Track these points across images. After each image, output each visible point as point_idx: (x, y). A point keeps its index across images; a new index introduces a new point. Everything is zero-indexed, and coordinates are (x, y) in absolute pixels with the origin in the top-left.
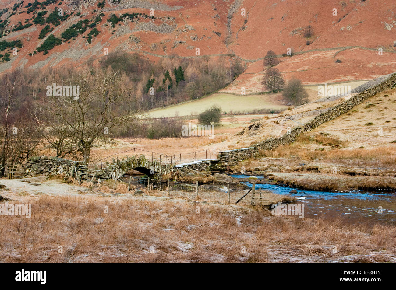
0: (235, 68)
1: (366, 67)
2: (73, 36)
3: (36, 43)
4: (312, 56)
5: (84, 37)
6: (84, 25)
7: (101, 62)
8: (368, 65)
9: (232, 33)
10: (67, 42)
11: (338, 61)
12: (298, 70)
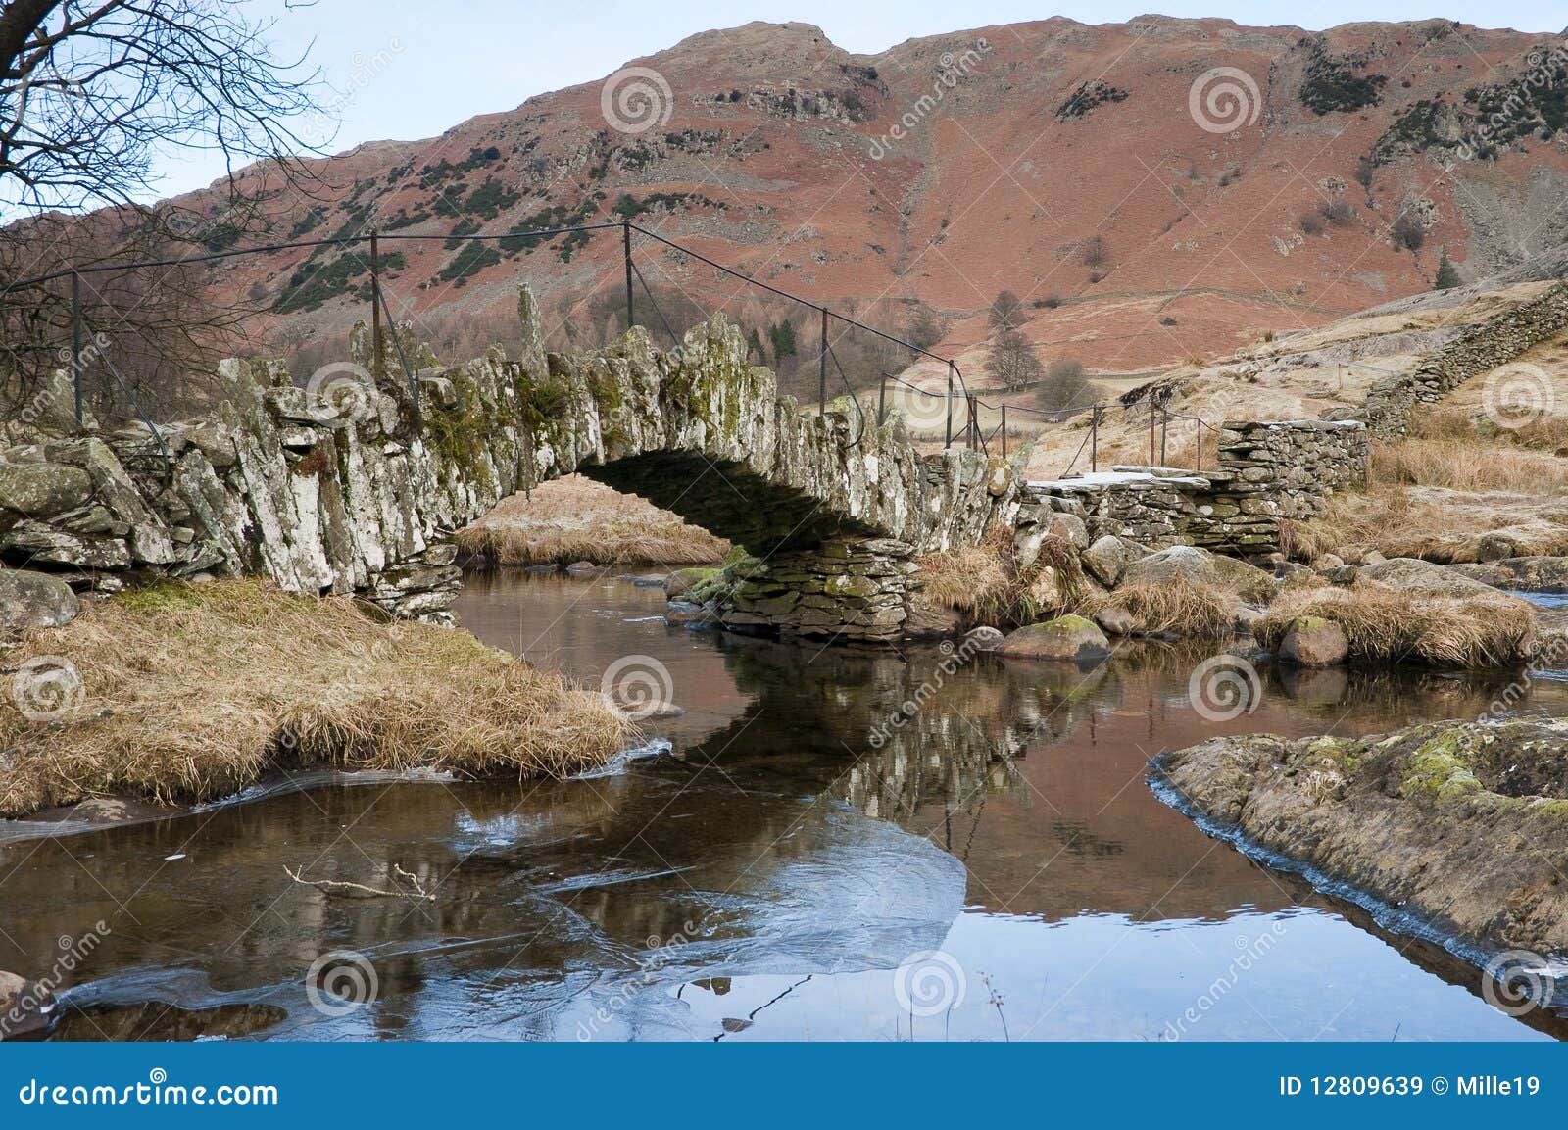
0: (919, 331)
1: (1236, 339)
2: (528, 245)
3: (438, 259)
4: (1107, 307)
5: (554, 248)
6: (554, 219)
7: (591, 306)
8: (1239, 335)
9: (912, 248)
10: (512, 259)
11: (1169, 322)
12: (1073, 339)
